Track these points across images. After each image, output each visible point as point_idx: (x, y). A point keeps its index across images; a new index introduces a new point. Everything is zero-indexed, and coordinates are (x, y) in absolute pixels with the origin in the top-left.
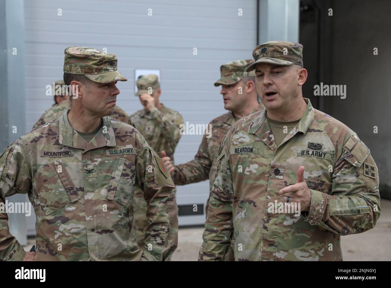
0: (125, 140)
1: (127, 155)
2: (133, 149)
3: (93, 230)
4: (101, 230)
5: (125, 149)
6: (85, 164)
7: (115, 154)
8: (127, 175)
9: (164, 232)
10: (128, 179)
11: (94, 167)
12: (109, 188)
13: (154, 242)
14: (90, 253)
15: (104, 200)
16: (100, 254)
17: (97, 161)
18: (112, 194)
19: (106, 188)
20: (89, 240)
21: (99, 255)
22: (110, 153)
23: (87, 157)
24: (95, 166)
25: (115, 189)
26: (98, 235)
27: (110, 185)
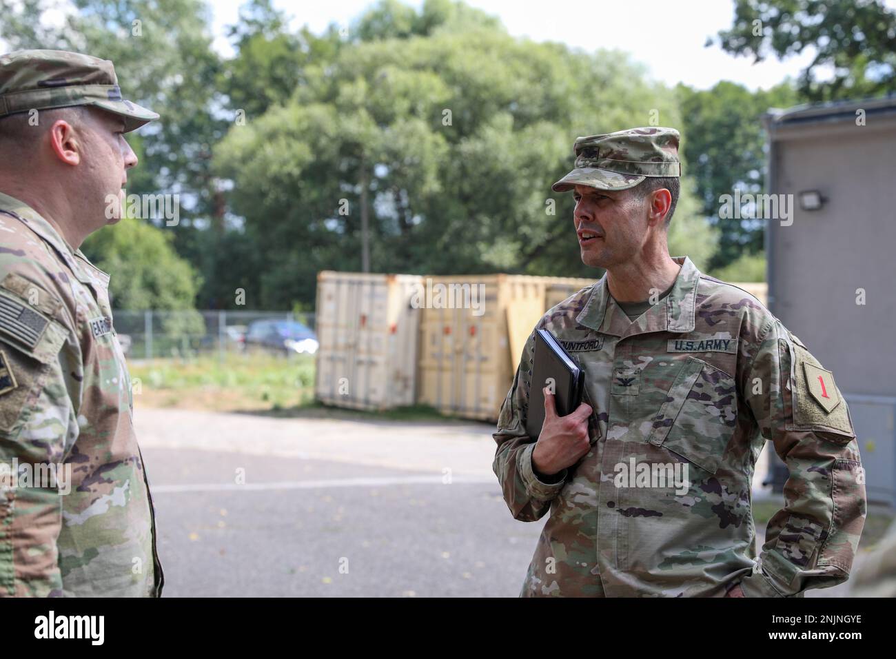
0: (717, 322)
1: (713, 355)
2: (731, 342)
3: (611, 504)
4: (628, 507)
5: (712, 341)
6: (620, 366)
7: (687, 349)
8: (706, 397)
9: (812, 538)
10: (707, 405)
11: (635, 374)
12: (658, 420)
13: (785, 553)
14: (600, 551)
15: (643, 445)
16: (619, 558)
17: (643, 362)
18: (661, 432)
19: (652, 419)
20: (601, 522)
21: (618, 560)
22: (676, 347)
23: (625, 353)
24: (639, 372)
25: (670, 423)
26: (621, 516)
27: (660, 413)
